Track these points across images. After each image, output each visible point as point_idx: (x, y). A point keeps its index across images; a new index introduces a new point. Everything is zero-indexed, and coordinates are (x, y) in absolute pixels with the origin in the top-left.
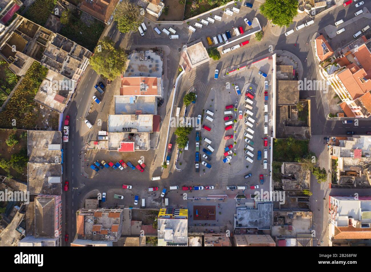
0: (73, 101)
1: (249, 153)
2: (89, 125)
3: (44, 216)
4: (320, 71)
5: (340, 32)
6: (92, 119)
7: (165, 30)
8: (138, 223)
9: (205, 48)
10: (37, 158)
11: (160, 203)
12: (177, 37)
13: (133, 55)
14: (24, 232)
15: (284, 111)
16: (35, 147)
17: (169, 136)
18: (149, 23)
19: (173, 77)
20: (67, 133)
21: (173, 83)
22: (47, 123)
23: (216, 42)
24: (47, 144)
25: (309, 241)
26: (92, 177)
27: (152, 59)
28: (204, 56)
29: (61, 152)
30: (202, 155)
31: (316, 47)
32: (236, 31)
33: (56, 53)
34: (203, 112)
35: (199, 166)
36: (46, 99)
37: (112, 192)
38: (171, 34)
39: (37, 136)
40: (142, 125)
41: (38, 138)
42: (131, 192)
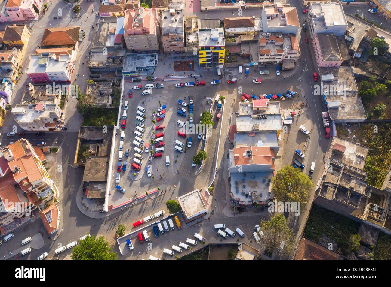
0: (326, 152)
1: (141, 114)
2: (303, 128)
3: (329, 47)
4: (58, 195)
5: (28, 239)
6: (302, 136)
7: (231, 233)
8: (244, 53)
9: (183, 210)
10: (350, 95)
11: (225, 71)
12: (216, 226)
13: (265, 199)
14: (346, 37)
15: (102, 152)
16: (354, 105)
17: (220, 125)
18: (251, 242)
19: (218, 181)
20: (324, 120)
21: (218, 175)
22: (348, 130)
23: (170, 221)
24: (343, 108)
25: (95, 46)
26: (292, 86)
27: (243, 193)
28: (185, 201)
29: (327, 101)
30: (187, 111)
31: (58, 222)
32: (146, 235)
33: (353, 183)
34: (185, 150)
35: (189, 102)
36: (355, 150)
37: (271, 77)
38: (223, 229)
39: (355, 114)
40: (247, 122)
41: (354, 113)
42: (253, 78)
